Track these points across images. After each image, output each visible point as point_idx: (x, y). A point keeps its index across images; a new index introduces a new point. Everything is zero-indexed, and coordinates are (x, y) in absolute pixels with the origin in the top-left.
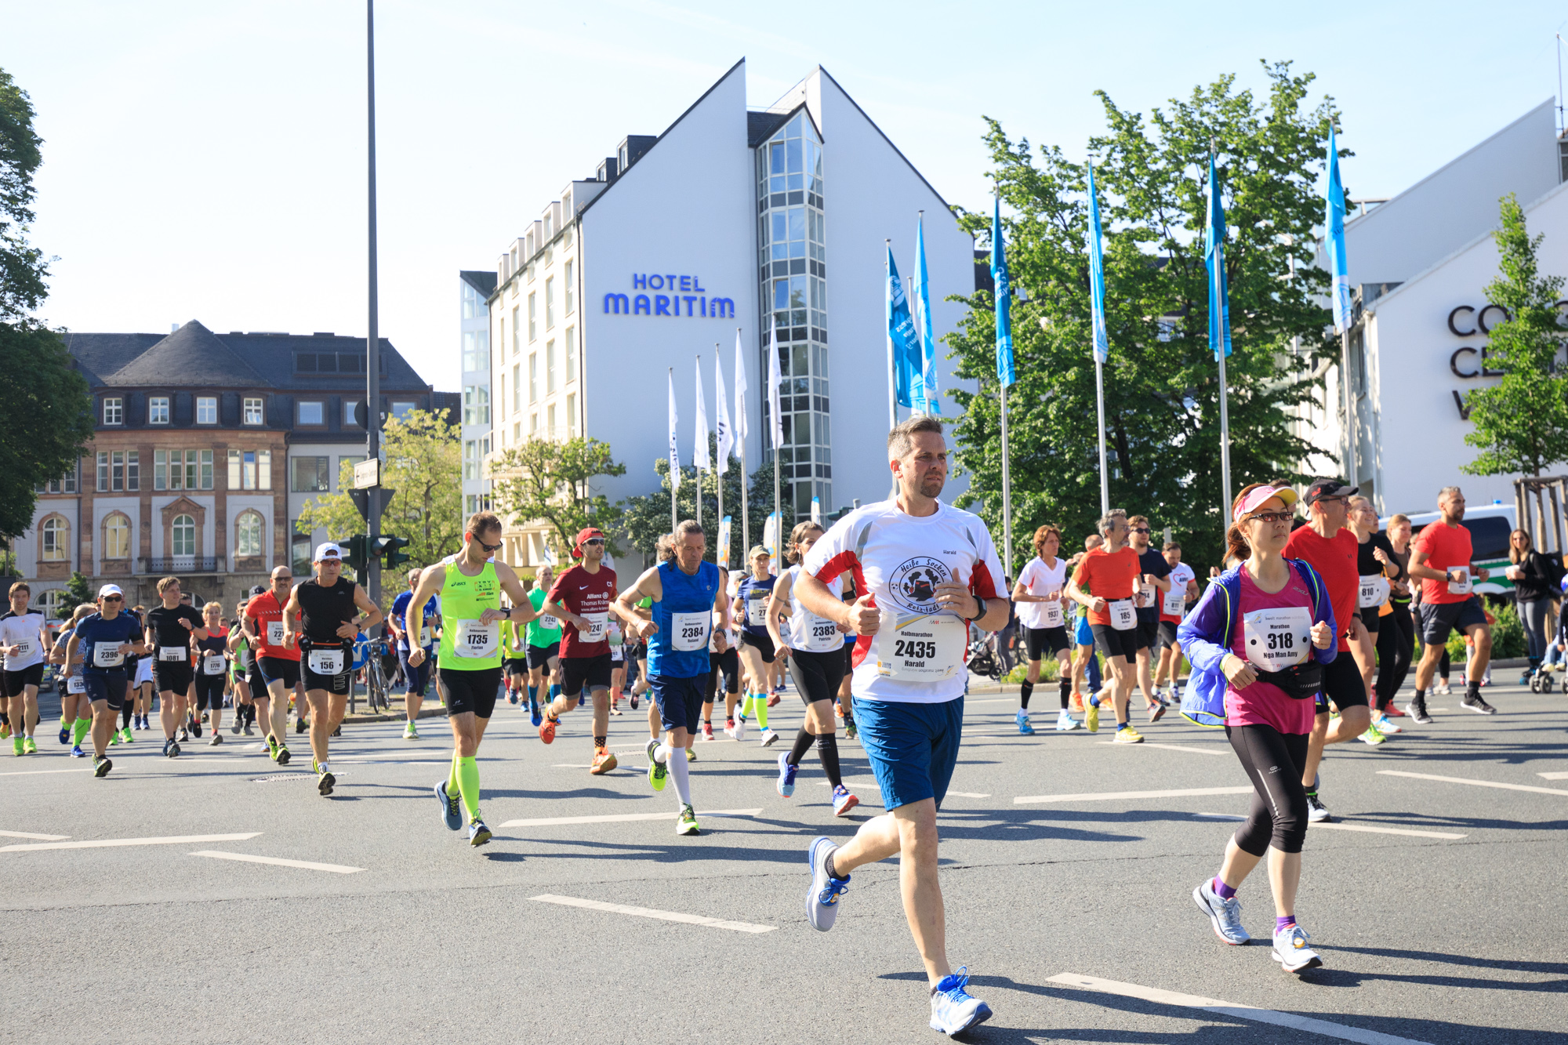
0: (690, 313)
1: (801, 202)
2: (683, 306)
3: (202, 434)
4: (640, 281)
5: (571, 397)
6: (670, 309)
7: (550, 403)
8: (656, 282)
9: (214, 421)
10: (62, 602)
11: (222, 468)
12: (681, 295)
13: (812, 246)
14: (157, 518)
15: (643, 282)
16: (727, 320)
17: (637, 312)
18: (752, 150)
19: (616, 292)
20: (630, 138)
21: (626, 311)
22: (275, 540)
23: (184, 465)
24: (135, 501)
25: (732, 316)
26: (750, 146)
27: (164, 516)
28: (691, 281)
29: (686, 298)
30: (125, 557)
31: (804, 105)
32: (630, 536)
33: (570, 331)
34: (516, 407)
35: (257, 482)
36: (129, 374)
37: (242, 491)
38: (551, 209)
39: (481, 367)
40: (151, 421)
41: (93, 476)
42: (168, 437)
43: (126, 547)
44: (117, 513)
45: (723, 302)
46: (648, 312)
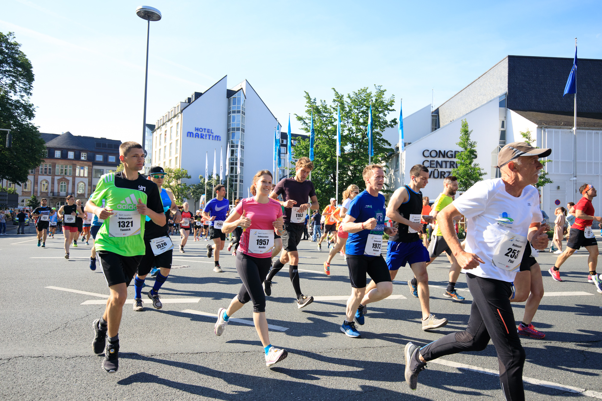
0: (209, 139)
1: (240, 113)
3: (69, 161)
4: (197, 129)
5: (177, 158)
6: (204, 137)
7: (170, 159)
8: (201, 130)
9: (73, 158)
10: (29, 202)
11: (75, 170)
12: (207, 134)
13: (242, 124)
14: (56, 182)
17: (196, 137)
18: (227, 99)
19: (190, 132)
20: (196, 93)
21: (193, 137)
22: (88, 190)
23: (64, 169)
24: (50, 177)
25: (220, 140)
26: (227, 97)
27: (58, 182)
28: (210, 130)
29: (208, 135)
30: (46, 191)
31: (242, 89)
32: (191, 194)
33: (177, 141)
34: (159, 159)
35: (84, 175)
36: (49, 144)
37: (80, 177)
38: (173, 109)
39: (150, 148)
40: (56, 157)
41: (39, 170)
42: (60, 161)
43: (47, 189)
44: (45, 180)
45: (218, 137)
46: (198, 137)
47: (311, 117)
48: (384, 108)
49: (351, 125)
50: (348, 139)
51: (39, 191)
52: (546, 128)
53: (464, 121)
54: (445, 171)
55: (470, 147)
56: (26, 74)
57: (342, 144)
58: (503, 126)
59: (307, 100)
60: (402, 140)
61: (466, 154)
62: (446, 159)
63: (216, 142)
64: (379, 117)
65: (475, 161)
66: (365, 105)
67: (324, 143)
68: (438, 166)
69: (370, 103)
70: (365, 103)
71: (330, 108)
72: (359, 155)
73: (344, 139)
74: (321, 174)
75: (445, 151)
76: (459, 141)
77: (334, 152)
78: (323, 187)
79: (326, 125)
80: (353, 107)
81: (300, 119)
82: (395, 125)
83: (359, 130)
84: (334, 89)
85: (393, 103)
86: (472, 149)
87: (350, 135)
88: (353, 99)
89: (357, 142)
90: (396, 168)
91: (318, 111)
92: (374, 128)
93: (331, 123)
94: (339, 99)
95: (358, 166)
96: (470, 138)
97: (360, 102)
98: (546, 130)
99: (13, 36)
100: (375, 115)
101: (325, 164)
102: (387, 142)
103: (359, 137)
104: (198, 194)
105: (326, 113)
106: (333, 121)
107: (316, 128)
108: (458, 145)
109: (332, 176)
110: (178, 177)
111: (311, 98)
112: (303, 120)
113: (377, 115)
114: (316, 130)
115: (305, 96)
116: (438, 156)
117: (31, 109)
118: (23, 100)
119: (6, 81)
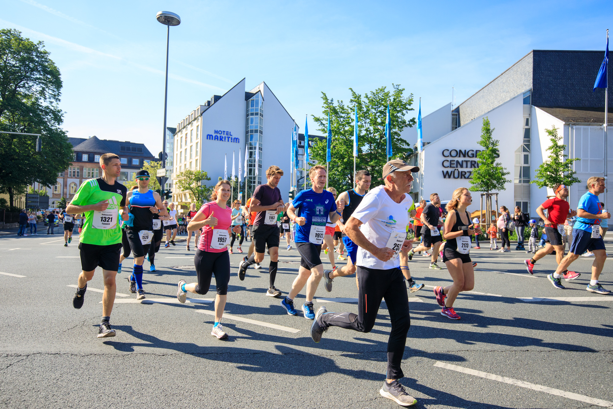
0: (228, 141)
1: (258, 115)
2: (227, 139)
3: (96, 164)
4: (216, 132)
5: (197, 160)
6: (223, 139)
7: (190, 161)
8: (220, 132)
10: (59, 204)
12: (226, 136)
13: (260, 126)
15: (217, 132)
16: (237, 143)
17: (215, 140)
18: (246, 102)
19: (210, 134)
20: (215, 96)
21: (212, 139)
23: (91, 172)
24: (78, 180)
25: (239, 142)
26: (246, 100)
28: (229, 133)
31: (260, 91)
33: (197, 143)
34: (181, 162)
36: (77, 148)
38: (193, 112)
39: (171, 151)
40: (83, 160)
41: (68, 173)
42: (87, 164)
44: (73, 182)
45: (237, 139)
46: (218, 140)
47: (328, 118)
48: (402, 108)
49: (369, 125)
50: (366, 140)
51: (68, 193)
52: (574, 124)
53: (486, 119)
54: (466, 171)
55: (492, 146)
56: (55, 81)
57: (359, 145)
58: (527, 124)
59: (324, 101)
60: (421, 140)
61: (488, 153)
62: (467, 159)
63: (235, 145)
64: (397, 117)
65: (497, 161)
66: (383, 105)
67: (341, 143)
68: (459, 166)
69: (388, 103)
70: (383, 102)
71: (347, 108)
72: (376, 156)
73: (362, 139)
74: (338, 175)
75: (465, 151)
76: (480, 139)
77: (351, 153)
78: (340, 188)
79: (343, 125)
80: (370, 107)
81: (317, 120)
82: (414, 124)
83: (377, 130)
84: (351, 89)
85: (411, 102)
86: (494, 147)
87: (368, 135)
88: (371, 99)
89: (375, 142)
91: (335, 111)
92: (392, 128)
94: (356, 99)
95: (376, 166)
96: (492, 137)
97: (377, 102)
98: (574, 127)
99: (43, 45)
100: (393, 115)
101: (342, 165)
102: (405, 142)
103: (377, 137)
105: (343, 113)
106: (350, 121)
107: (333, 129)
108: (479, 144)
109: (350, 177)
110: (198, 179)
111: (328, 98)
112: (320, 121)
113: (395, 115)
114: (333, 131)
115: (322, 97)
116: (458, 155)
117: (60, 115)
118: (53, 106)
119: (37, 88)
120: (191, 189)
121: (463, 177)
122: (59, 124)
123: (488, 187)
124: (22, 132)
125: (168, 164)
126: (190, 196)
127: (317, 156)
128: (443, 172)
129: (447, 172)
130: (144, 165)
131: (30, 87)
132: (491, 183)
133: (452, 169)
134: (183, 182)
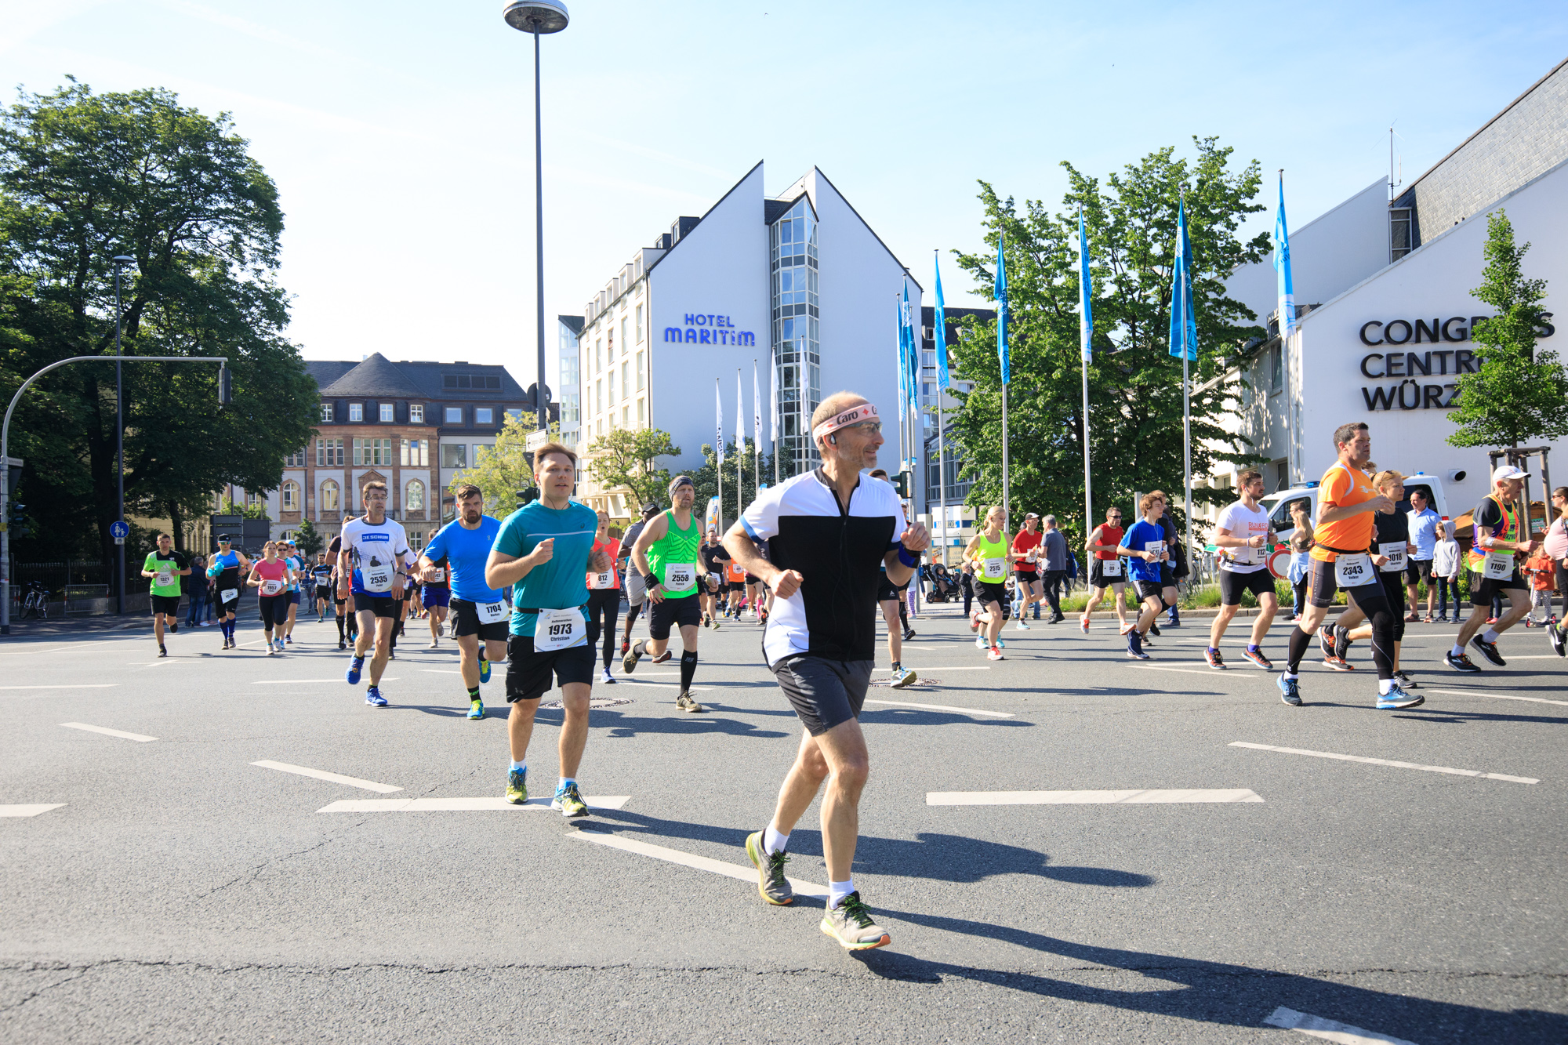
0: (724, 342)
1: (803, 263)
2: (719, 337)
3: (383, 428)
4: (689, 319)
5: (641, 401)
6: (710, 339)
7: (625, 405)
8: (701, 320)
9: (392, 420)
10: (296, 538)
11: (397, 451)
12: (718, 329)
13: (811, 295)
14: (355, 484)
15: (692, 320)
16: (749, 347)
17: (687, 341)
18: (767, 227)
20: (681, 219)
21: (680, 340)
22: (432, 501)
23: (373, 449)
24: (342, 473)
25: (753, 344)
26: (767, 223)
28: (725, 320)
29: (721, 332)
30: (335, 509)
31: (806, 193)
33: (640, 354)
34: (599, 411)
35: (420, 461)
36: (337, 388)
37: (410, 466)
38: (626, 268)
39: (573, 382)
40: (351, 419)
41: (315, 455)
42: (362, 430)
43: (336, 503)
44: (330, 480)
45: (747, 334)
46: (695, 341)
47: (1001, 254)
48: (1226, 206)
49: (1125, 266)
50: (1118, 310)
51: (318, 509)
53: (1497, 217)
54: (1441, 384)
55: (1522, 300)
56: (265, 215)
57: (1097, 326)
59: (987, 207)
60: (1288, 298)
61: (1508, 323)
62: (1443, 346)
63: (743, 351)
64: (1211, 234)
65: (1541, 346)
66: (1166, 202)
67: (1042, 327)
68: (1416, 370)
69: (1183, 194)
70: (1166, 195)
71: (1057, 222)
72: (1152, 356)
73: (1104, 311)
74: (1038, 420)
75: (1436, 321)
76: (1481, 282)
77: (1073, 352)
78: (1044, 458)
80: (1128, 212)
81: (969, 263)
82: (1265, 253)
83: (1150, 280)
84: (1066, 164)
85: (1255, 186)
86: (1531, 304)
87: (1123, 296)
88: (1127, 188)
89: (1145, 317)
90: (1273, 387)
91: (1019, 233)
92: (1198, 270)
93: (1063, 266)
94: (1084, 193)
95: (1151, 386)
96: (1520, 270)
97: (1148, 195)
99: (229, 122)
100: (1197, 229)
101: (1046, 389)
102: (1241, 308)
103: (1151, 301)
104: (702, 497)
105: (1045, 237)
106: (1068, 259)
108: (1479, 299)
109: (1074, 424)
110: (646, 454)
111: (998, 198)
112: (977, 265)
113: (1205, 228)
115: (980, 194)
116: (1413, 337)
117: (281, 302)
118: (262, 281)
119: (220, 236)
120: (628, 482)
121: (1432, 403)
122: (280, 328)
123: (1513, 431)
124: (191, 354)
125: (567, 417)
126: (628, 502)
127: (972, 369)
128: (1365, 390)
129: (1379, 391)
130: (505, 422)
131: (204, 236)
132: (1524, 416)
133: (1396, 382)
134: (608, 463)
